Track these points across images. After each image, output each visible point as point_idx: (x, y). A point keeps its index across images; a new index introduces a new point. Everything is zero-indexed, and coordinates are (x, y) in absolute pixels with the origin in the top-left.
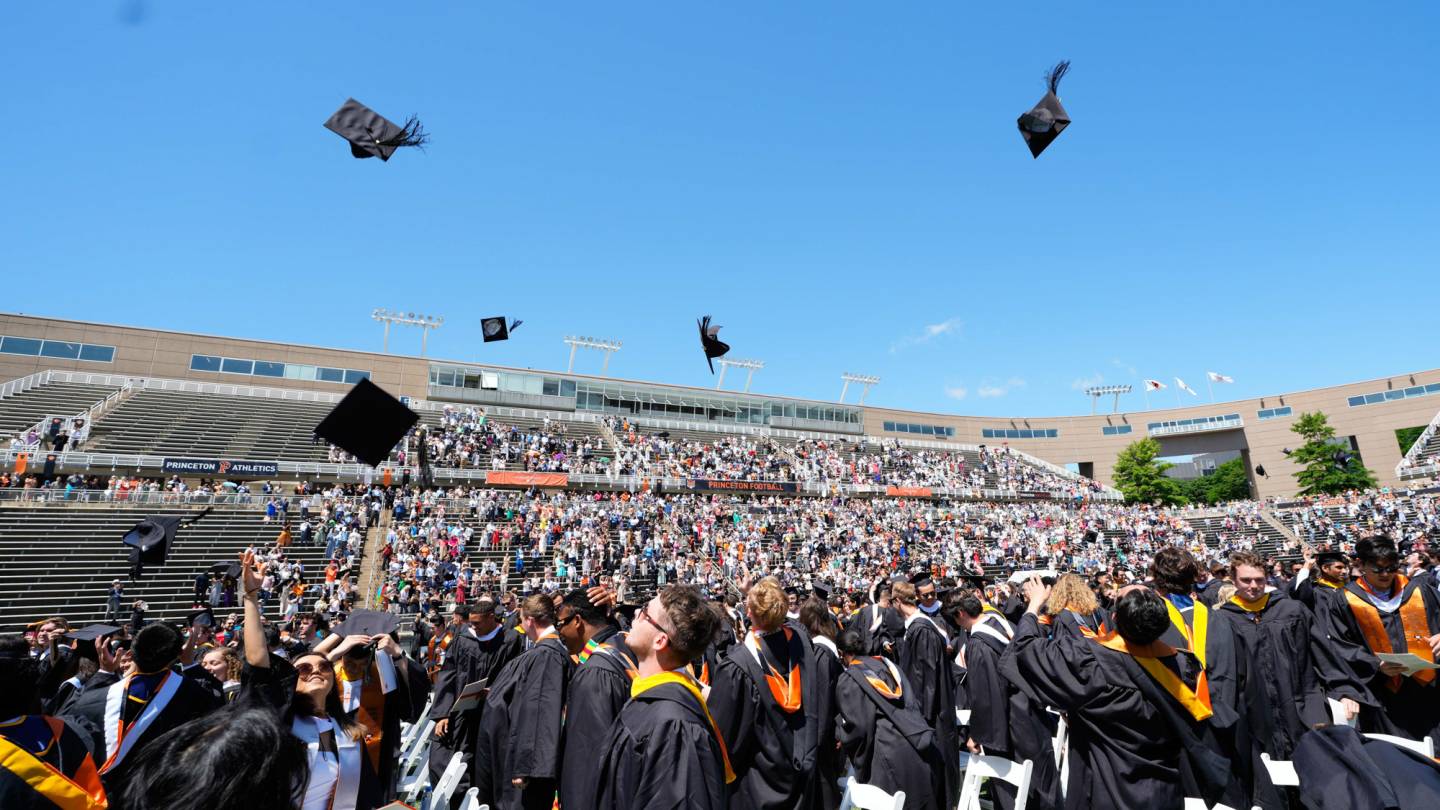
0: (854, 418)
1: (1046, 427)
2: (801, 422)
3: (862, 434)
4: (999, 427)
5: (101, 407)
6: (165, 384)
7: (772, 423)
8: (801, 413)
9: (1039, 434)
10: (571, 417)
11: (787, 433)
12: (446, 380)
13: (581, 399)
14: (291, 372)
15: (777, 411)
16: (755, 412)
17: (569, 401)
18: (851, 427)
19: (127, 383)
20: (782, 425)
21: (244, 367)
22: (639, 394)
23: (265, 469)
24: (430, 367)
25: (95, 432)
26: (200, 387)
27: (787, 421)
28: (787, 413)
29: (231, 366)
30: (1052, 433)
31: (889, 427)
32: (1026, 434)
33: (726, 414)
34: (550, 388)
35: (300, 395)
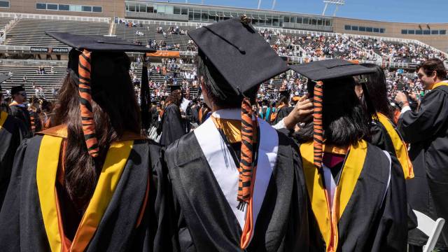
0: (328, 23)
1: (439, 29)
2: (299, 25)
3: (332, 32)
4: (411, 29)
5: (8, 26)
6: (28, 16)
7: (284, 26)
8: (299, 21)
9: (435, 32)
10: (186, 24)
11: (291, 31)
12: (132, 9)
13: (191, 16)
14: (73, 8)
15: (287, 20)
16: (275, 20)
17: (186, 17)
18: (326, 27)
19: (15, 16)
20: (290, 27)
21: (55, 7)
22: (218, 12)
23: (64, 50)
24: (125, 3)
25: (8, 37)
26: (40, 16)
27: (292, 25)
28: (292, 20)
29: (50, 7)
30: (443, 32)
31: (347, 28)
32: (427, 33)
33: (261, 21)
34: (176, 11)
35: (76, 18)
